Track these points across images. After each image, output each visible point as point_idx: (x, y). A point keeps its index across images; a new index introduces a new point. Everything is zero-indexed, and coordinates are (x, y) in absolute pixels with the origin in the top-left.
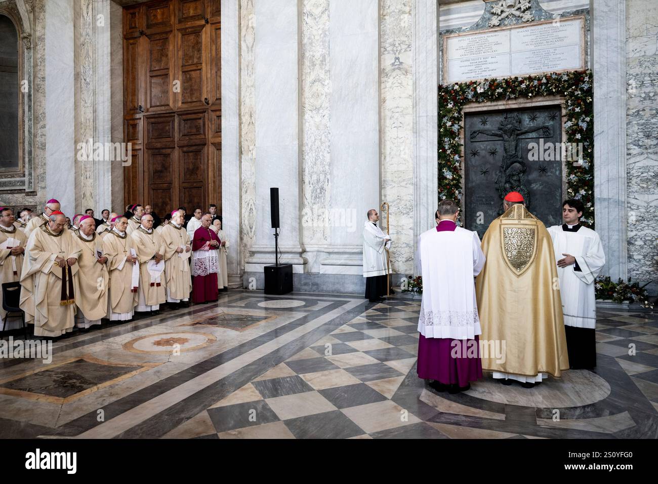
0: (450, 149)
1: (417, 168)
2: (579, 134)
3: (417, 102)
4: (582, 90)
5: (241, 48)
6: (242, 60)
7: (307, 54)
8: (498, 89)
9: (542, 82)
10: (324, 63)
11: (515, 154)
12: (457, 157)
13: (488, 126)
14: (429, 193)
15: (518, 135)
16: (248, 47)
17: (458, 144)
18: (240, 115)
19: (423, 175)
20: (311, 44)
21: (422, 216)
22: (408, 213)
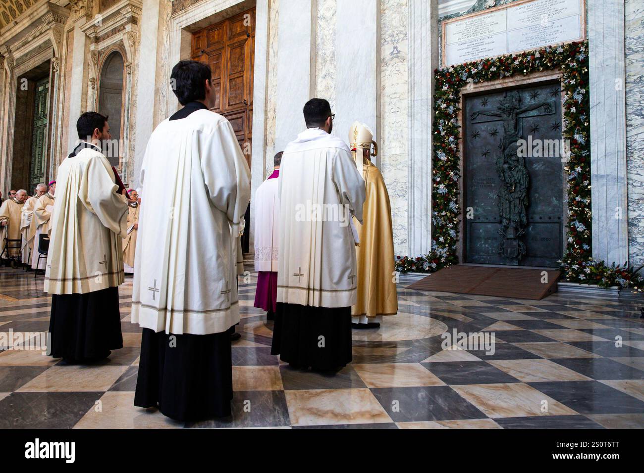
0: (444, 130)
1: (411, 150)
2: (574, 108)
3: (412, 88)
4: (578, 61)
5: (269, 54)
6: (270, 64)
7: (320, 53)
8: (491, 68)
9: (536, 57)
10: (333, 59)
11: (514, 133)
12: (451, 139)
13: (488, 107)
14: (424, 175)
15: (517, 114)
16: (274, 53)
17: (454, 126)
18: (266, 112)
19: (418, 158)
20: (323, 43)
21: (416, 198)
22: (403, 196)
